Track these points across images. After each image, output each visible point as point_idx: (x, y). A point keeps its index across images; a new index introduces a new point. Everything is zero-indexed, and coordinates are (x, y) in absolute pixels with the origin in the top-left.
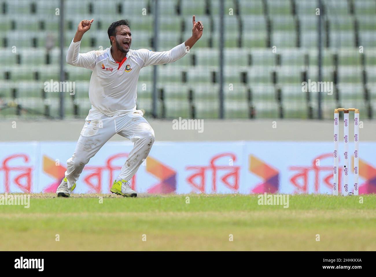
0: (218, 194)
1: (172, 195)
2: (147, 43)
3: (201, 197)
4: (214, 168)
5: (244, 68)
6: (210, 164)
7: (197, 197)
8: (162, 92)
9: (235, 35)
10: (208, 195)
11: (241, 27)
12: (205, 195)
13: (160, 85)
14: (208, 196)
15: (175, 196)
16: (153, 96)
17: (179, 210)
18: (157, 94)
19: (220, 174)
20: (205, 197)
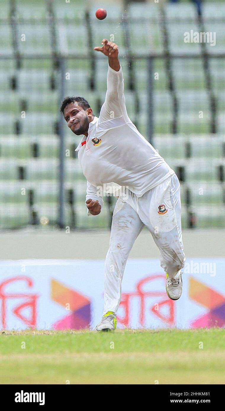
0: (148, 329)
1: (86, 331)
2: (51, 129)
3: (126, 333)
4: (141, 294)
5: (181, 161)
6: (137, 289)
7: (121, 333)
8: (71, 193)
9: (169, 117)
10: (135, 330)
11: (176, 107)
12: (130, 330)
13: (68, 185)
14: (135, 332)
15: (90, 332)
16: (60, 200)
17: (97, 351)
18: (65, 197)
19: (150, 302)
20: (131, 333)
